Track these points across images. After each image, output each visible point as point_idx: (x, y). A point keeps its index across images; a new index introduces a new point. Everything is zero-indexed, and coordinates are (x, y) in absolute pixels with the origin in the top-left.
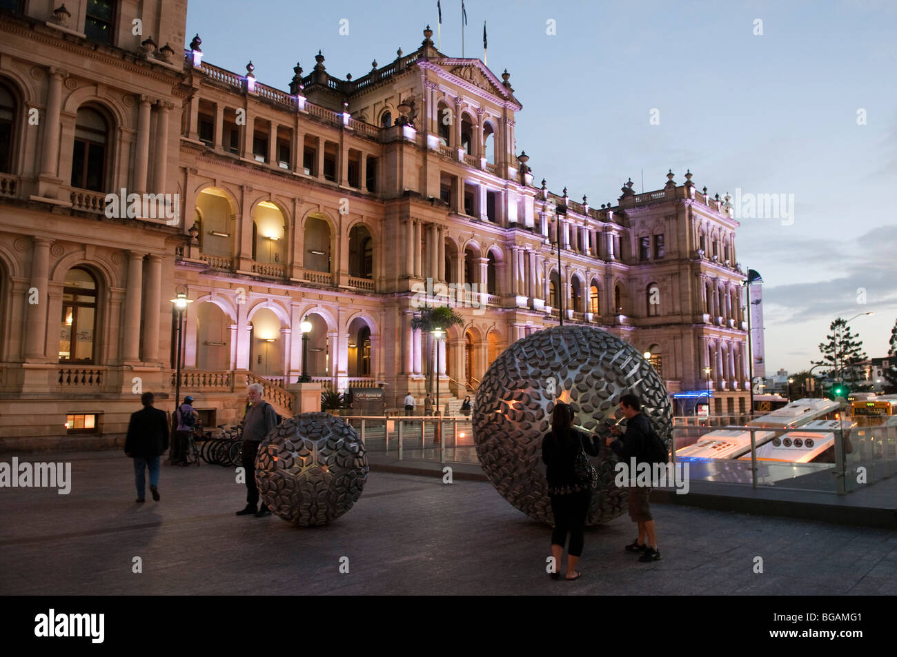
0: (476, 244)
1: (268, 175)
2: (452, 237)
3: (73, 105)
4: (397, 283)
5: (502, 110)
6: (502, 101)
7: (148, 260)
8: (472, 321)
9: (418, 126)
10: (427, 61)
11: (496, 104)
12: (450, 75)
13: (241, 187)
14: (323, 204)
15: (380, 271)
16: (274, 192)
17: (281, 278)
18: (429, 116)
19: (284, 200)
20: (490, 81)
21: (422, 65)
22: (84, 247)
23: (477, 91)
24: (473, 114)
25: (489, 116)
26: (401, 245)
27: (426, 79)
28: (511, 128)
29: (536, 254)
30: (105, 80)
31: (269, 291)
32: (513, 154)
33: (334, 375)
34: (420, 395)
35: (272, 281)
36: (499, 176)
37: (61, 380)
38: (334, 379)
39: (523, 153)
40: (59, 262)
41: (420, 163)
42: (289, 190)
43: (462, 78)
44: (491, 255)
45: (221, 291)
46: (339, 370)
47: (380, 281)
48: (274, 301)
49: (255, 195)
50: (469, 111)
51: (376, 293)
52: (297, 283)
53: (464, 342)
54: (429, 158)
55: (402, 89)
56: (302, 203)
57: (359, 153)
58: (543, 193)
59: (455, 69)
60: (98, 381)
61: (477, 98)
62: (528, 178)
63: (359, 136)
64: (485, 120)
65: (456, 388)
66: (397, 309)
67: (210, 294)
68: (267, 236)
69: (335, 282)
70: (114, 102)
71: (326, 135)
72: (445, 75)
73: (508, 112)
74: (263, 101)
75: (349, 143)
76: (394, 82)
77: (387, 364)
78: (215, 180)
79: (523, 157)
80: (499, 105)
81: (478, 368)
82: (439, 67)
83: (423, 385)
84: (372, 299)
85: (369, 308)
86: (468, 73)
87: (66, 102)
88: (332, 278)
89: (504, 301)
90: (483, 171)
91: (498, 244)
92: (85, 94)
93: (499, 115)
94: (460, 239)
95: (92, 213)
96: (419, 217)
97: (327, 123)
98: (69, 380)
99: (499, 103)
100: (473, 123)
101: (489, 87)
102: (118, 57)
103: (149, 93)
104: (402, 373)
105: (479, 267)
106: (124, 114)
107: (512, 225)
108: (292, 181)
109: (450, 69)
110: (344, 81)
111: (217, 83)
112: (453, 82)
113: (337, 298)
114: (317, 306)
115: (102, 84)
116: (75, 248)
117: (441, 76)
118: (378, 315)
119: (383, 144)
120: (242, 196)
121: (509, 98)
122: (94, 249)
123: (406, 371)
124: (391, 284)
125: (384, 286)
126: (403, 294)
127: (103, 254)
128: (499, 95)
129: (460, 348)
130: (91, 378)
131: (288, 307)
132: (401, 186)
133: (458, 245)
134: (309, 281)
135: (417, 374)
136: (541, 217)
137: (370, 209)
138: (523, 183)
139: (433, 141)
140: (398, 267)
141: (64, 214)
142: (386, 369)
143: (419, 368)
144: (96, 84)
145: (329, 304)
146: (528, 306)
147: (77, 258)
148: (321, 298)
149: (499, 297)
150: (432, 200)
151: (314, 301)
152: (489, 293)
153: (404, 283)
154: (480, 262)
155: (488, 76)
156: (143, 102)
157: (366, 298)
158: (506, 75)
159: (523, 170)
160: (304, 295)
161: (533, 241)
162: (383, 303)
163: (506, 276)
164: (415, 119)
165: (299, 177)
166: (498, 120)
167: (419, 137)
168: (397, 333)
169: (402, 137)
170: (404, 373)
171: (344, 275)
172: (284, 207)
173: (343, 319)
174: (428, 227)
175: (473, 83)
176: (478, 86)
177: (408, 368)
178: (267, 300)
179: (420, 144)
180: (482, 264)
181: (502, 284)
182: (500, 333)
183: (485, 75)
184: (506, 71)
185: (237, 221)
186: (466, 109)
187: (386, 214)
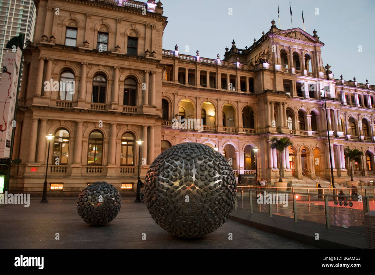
0: (304, 109)
1: (206, 92)
2: (291, 107)
3: (123, 78)
4: (264, 129)
5: (314, 48)
6: (313, 44)
7: (149, 128)
8: (304, 144)
9: (271, 62)
10: (273, 34)
11: (310, 45)
12: (285, 38)
13: (196, 98)
14: (230, 100)
15: (257, 125)
16: (209, 98)
17: (214, 131)
18: (276, 56)
19: (213, 100)
20: (306, 36)
21: (271, 36)
22: (127, 125)
23: (300, 42)
24: (299, 52)
25: (307, 51)
26: (265, 114)
27: (273, 42)
28: (319, 55)
29: (337, 110)
30: (132, 67)
31: (209, 136)
32: (321, 66)
33: (238, 169)
34: (277, 178)
35: (209, 132)
36: (315, 77)
37: (121, 172)
38: (238, 171)
39: (327, 65)
40: (119, 131)
41: (273, 77)
42: (215, 96)
43: (291, 37)
44: (313, 113)
45: (190, 137)
46: (240, 167)
47: (257, 129)
48: (211, 140)
49: (202, 100)
50: (297, 51)
51: (255, 134)
52: (219, 133)
53: (300, 154)
54: (276, 74)
55: (264, 48)
56: (221, 101)
57: (245, 78)
58: (342, 81)
59: (287, 35)
60: (134, 172)
61: (299, 44)
62: (331, 76)
63: (244, 71)
64: (305, 54)
65: (297, 174)
66: (265, 140)
67: (186, 139)
68: (210, 115)
69: (237, 131)
70: (136, 74)
71: (230, 73)
72: (283, 38)
73: (317, 48)
74: (203, 64)
75: (240, 74)
76: (261, 46)
77: (262, 164)
78: (186, 96)
79: (328, 67)
80: (312, 45)
81: (309, 165)
82: (279, 35)
83: (278, 173)
84: (253, 137)
85: (253, 141)
86: (294, 35)
87: (121, 77)
88: (236, 129)
89: (321, 134)
90: (305, 76)
91: (316, 108)
92: (127, 73)
93: (312, 50)
94: (295, 108)
95: (128, 114)
96: (272, 100)
97: (230, 68)
98: (124, 172)
99: (312, 44)
100: (299, 56)
101: (305, 38)
102: (135, 59)
103: (147, 69)
104: (268, 168)
105: (307, 119)
106: (140, 77)
107: (324, 98)
108: (216, 93)
109: (285, 35)
110: (244, 50)
111: (185, 61)
112: (287, 40)
113: (238, 137)
114: (229, 141)
115: (131, 69)
116: (125, 126)
117: (280, 39)
118: (257, 143)
119: (256, 72)
120: (197, 101)
121: (318, 42)
122: (131, 126)
123: (270, 167)
124: (262, 130)
125: (259, 131)
126: (266, 134)
127: (134, 127)
128: (311, 41)
129: (298, 156)
130: (131, 171)
131: (217, 142)
132: (264, 88)
133: (294, 110)
134: (225, 131)
135: (275, 168)
136: (341, 93)
137: (251, 99)
138: (328, 78)
139: (278, 67)
140: (264, 123)
141: (119, 115)
142: (262, 166)
143: (276, 166)
144: (130, 69)
145: (234, 140)
146: (334, 135)
147: (125, 129)
148: (231, 138)
149: (318, 132)
150: (278, 92)
151: (228, 139)
152: (313, 130)
153: (267, 129)
154: (307, 117)
155: (305, 34)
156: (146, 73)
157: (251, 137)
158: (315, 32)
159: (328, 73)
160: (223, 137)
161: (335, 104)
162: (259, 138)
163: (321, 122)
164: (269, 59)
165: (218, 91)
166: (312, 52)
167: (271, 66)
168: (265, 151)
169: (263, 67)
170: (269, 168)
171: (240, 128)
172: (213, 103)
173: (241, 146)
174: (277, 104)
175: (297, 39)
176: (299, 39)
177: (271, 166)
178: (208, 140)
179: (272, 69)
180: (308, 118)
181: (319, 126)
182: (320, 149)
183: (303, 34)
184: (315, 30)
185: (195, 110)
186: (295, 51)
187: (258, 101)
